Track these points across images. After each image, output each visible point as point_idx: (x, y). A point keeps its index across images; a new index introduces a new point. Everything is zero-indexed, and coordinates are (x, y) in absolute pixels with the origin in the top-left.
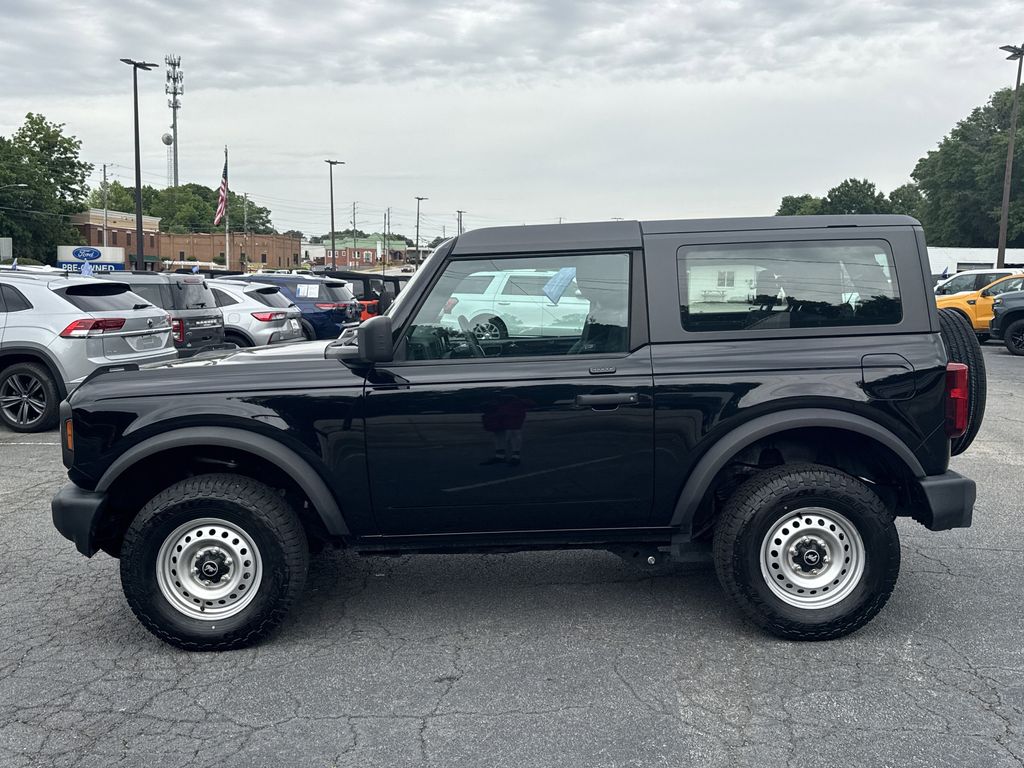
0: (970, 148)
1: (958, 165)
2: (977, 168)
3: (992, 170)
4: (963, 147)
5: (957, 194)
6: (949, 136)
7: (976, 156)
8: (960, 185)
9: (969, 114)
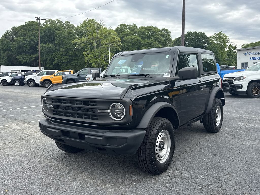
0: (8, 40)
1: (5, 45)
2: (11, 46)
3: (15, 47)
4: (6, 40)
5: (7, 52)
6: (2, 37)
7: (10, 43)
8: (6, 50)
9: (6, 32)
